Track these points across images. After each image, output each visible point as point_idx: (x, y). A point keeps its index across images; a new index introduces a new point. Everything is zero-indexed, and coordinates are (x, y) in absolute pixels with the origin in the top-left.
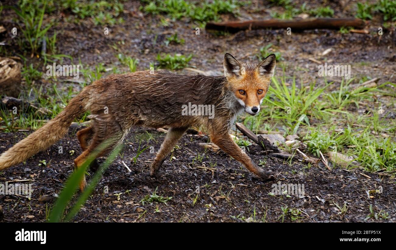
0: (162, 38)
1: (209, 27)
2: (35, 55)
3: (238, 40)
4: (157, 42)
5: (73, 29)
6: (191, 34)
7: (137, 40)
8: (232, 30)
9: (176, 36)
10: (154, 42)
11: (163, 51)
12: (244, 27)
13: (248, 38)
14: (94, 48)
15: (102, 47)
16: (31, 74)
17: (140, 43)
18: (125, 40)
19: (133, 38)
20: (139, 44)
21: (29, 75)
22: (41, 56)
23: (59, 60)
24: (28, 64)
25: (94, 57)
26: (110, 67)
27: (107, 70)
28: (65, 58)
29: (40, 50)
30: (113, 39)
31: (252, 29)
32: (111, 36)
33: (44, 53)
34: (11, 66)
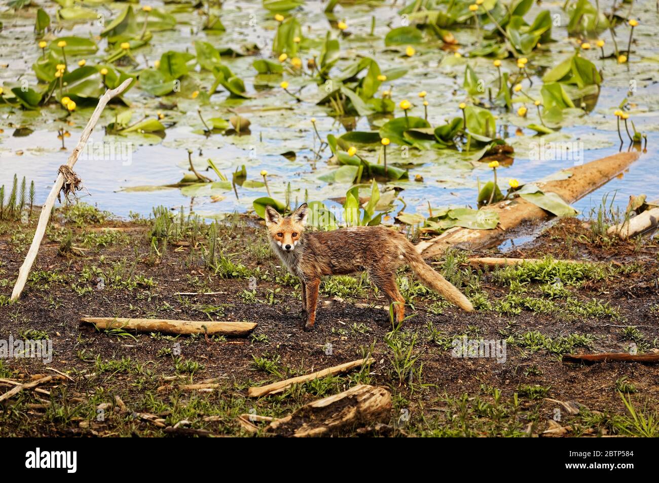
0: (521, 369)
1: (566, 359)
2: (403, 384)
3: (593, 372)
4: (517, 373)
5: (438, 360)
6: (548, 366)
7: (497, 371)
8: (588, 362)
9: (535, 368)
10: (514, 373)
11: (523, 382)
12: (600, 360)
13: (603, 370)
14: (457, 378)
15: (465, 377)
16: (399, 402)
17: (500, 374)
18: (486, 371)
19: (494, 369)
20: (499, 375)
21: (397, 404)
22: (408, 385)
23: (425, 389)
24: (397, 393)
25: (457, 387)
26: (473, 396)
27: (470, 399)
28: (430, 387)
29: (407, 379)
30: (475, 370)
31: (607, 362)
32: (473, 367)
33: (410, 383)
34: (382, 395)
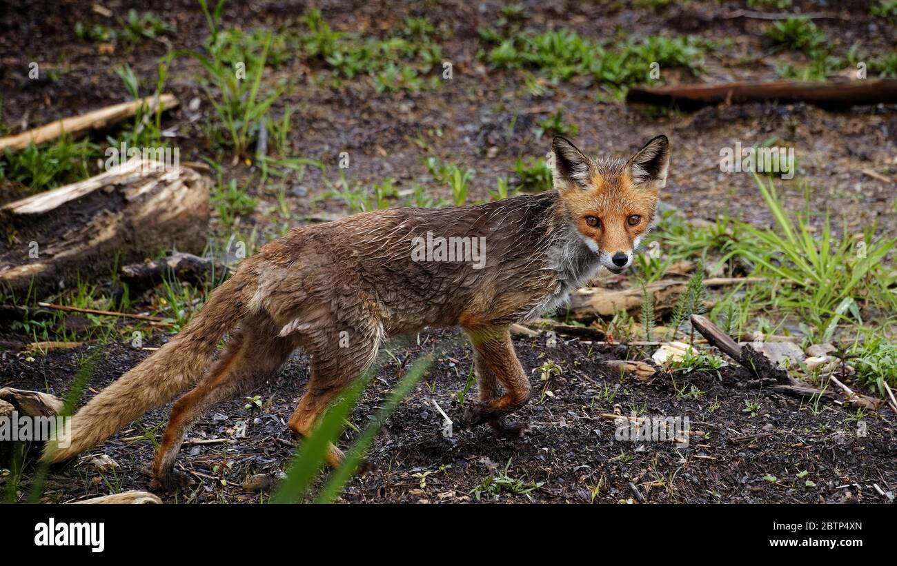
0: (527, 122)
1: (636, 97)
2: (242, 159)
3: (701, 127)
4: (516, 131)
5: (328, 102)
6: (593, 113)
7: (470, 127)
8: (687, 104)
9: (559, 117)
10: (509, 132)
11: (530, 152)
12: (715, 99)
13: (722, 123)
14: (373, 144)
15: (392, 142)
16: (231, 201)
17: (477, 134)
18: (444, 128)
19: (463, 123)
20: (474, 136)
21: (227, 205)
22: (254, 161)
23: (294, 171)
24: (226, 179)
25: (373, 164)
26: (409, 187)
27: (402, 193)
28: (308, 166)
29: (252, 147)
30: (417, 125)
31: (734, 102)
32: (412, 118)
33: (261, 156)
34: (188, 184)
